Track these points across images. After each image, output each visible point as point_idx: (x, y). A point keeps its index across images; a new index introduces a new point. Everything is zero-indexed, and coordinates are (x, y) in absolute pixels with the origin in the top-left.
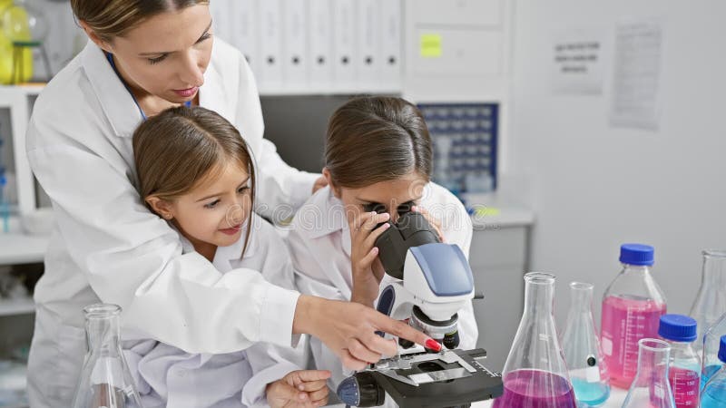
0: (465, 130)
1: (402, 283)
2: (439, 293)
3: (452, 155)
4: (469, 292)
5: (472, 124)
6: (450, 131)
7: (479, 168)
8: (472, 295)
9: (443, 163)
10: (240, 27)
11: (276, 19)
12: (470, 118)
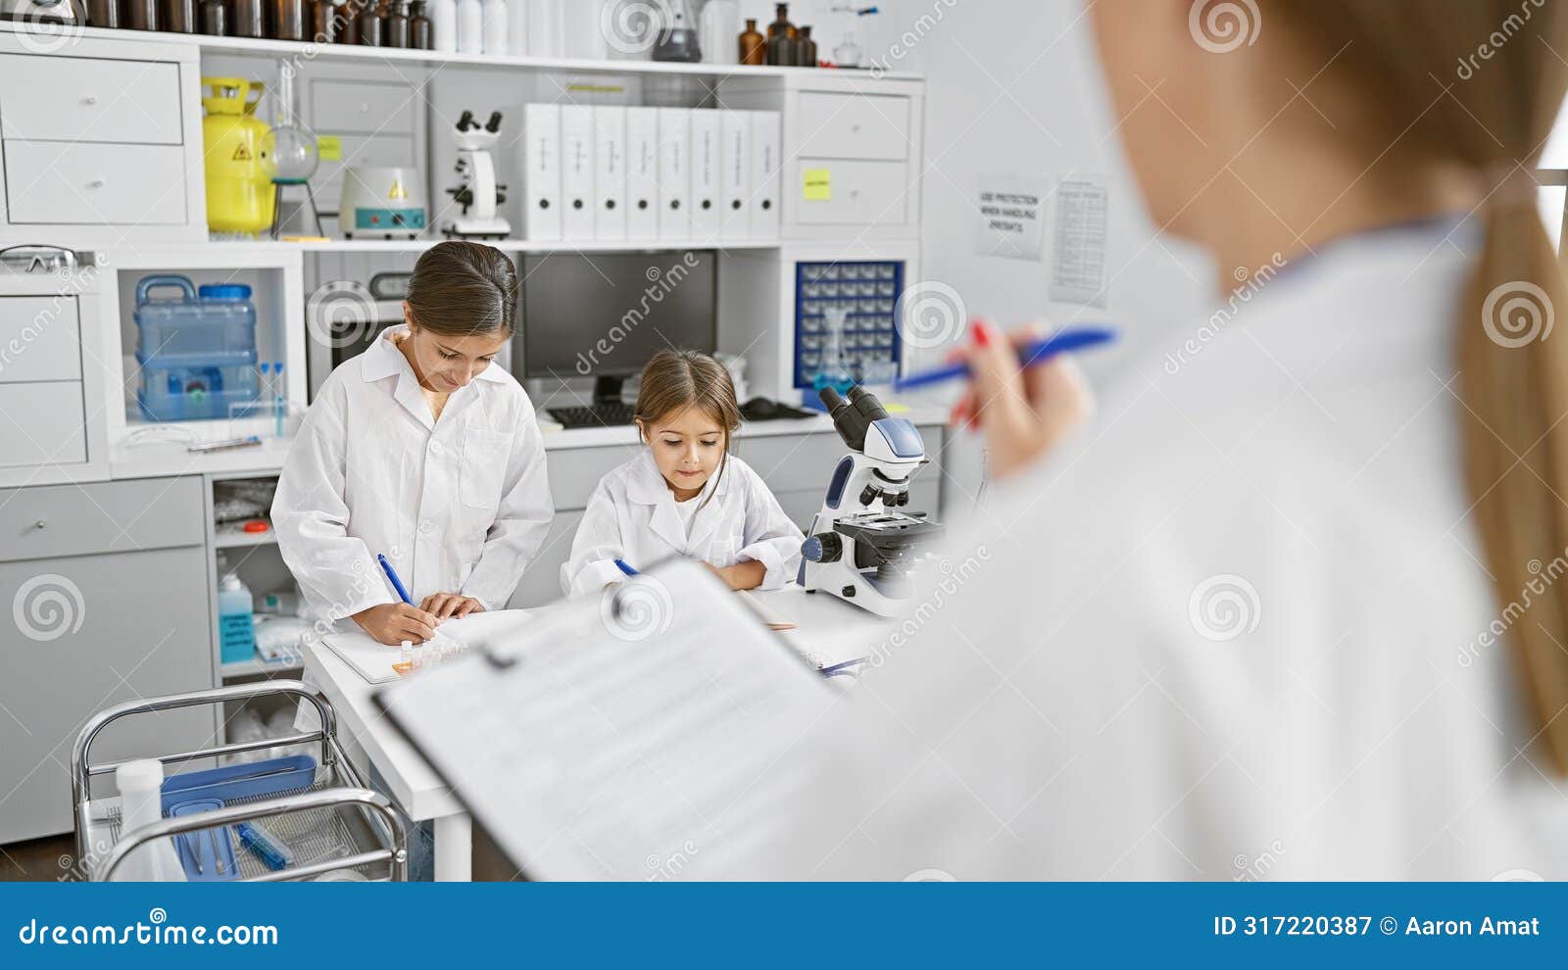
1: (862, 453)
2: (900, 454)
3: (847, 332)
4: (921, 455)
5: (869, 292)
6: (841, 298)
7: (878, 348)
9: (834, 343)
10: (571, 161)
11: (618, 149)
12: (866, 281)
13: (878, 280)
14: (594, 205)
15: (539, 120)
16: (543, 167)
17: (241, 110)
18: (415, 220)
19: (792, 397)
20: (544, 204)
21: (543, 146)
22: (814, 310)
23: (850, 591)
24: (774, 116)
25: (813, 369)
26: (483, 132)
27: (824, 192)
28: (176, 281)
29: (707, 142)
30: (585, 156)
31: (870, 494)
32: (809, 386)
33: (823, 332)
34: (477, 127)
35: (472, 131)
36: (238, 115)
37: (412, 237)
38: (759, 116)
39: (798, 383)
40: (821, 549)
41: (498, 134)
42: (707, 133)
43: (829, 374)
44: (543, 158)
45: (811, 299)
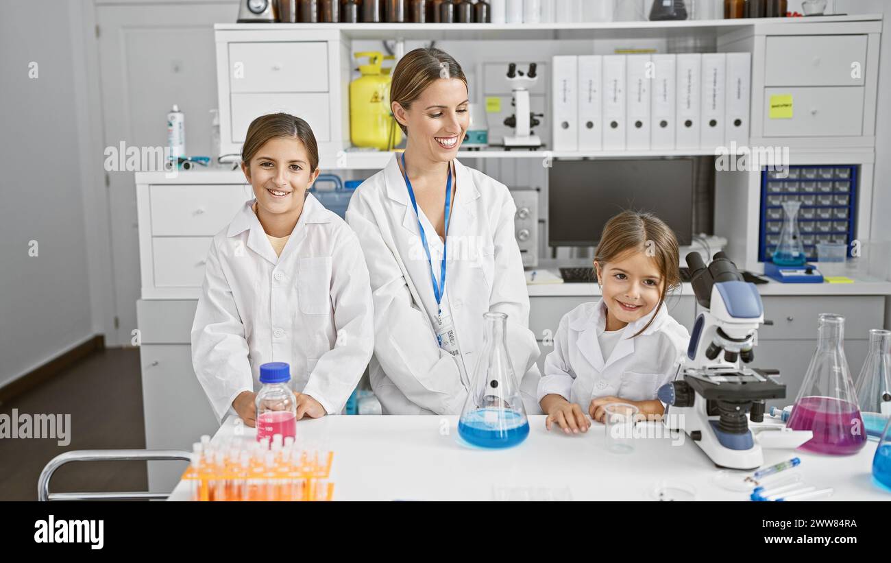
0: (817, 193)
1: (709, 312)
2: (735, 315)
3: (800, 220)
4: (758, 317)
5: (827, 189)
6: (800, 194)
7: (834, 233)
8: (761, 320)
9: (791, 228)
10: (585, 94)
11: (620, 86)
12: (824, 181)
13: (834, 180)
14: (602, 125)
15: (564, 67)
16: (565, 100)
17: (379, 72)
18: (479, 138)
19: (757, 268)
20: (566, 125)
21: (565, 85)
22: (776, 203)
23: (696, 436)
24: (746, 56)
25: (773, 247)
26: (525, 77)
27: (788, 112)
28: (331, 178)
29: (690, 77)
30: (595, 91)
31: (713, 350)
32: (770, 260)
33: (782, 220)
34: (521, 74)
35: (518, 77)
36: (377, 75)
37: (477, 149)
38: (732, 57)
39: (762, 257)
40: (673, 395)
41: (535, 79)
42: (690, 71)
43: (784, 251)
44: (565, 93)
45: (776, 194)
